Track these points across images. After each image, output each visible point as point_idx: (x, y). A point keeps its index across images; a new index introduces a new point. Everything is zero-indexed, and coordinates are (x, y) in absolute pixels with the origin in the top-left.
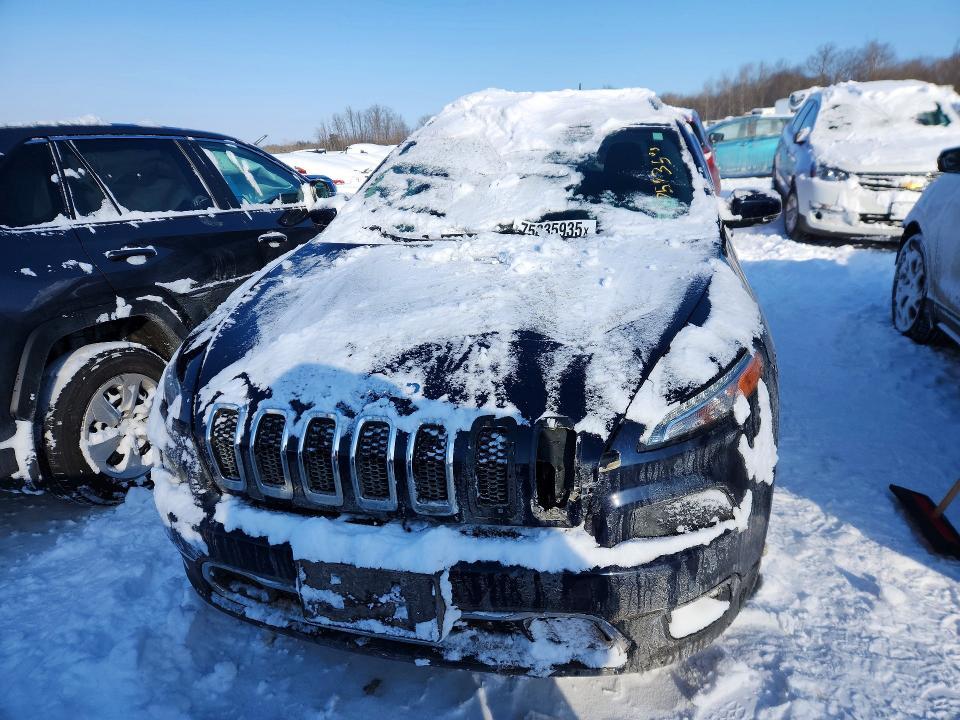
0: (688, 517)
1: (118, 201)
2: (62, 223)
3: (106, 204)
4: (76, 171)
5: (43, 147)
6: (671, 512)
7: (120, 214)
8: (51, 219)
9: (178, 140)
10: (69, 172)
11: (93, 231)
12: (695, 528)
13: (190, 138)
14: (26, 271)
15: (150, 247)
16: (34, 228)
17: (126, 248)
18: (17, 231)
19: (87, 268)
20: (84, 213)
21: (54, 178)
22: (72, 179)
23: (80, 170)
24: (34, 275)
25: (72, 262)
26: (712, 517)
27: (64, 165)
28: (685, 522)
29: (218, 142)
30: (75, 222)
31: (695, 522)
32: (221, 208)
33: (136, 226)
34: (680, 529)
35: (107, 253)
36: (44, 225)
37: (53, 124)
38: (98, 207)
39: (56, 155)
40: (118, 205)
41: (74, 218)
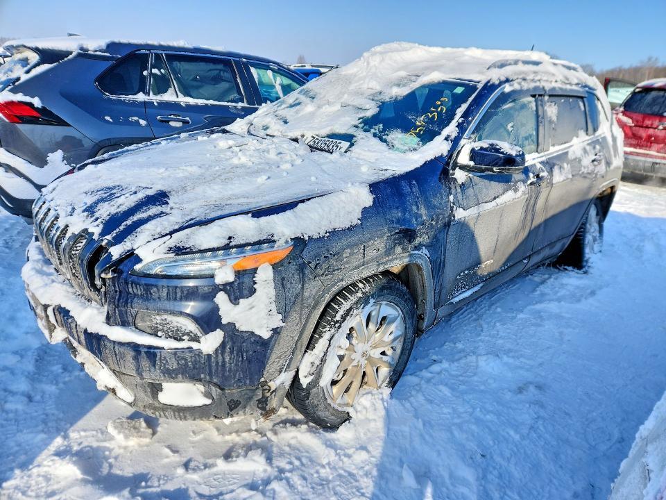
0: (165, 329)
1: (179, 90)
2: (141, 97)
3: (171, 90)
4: (159, 70)
5: (147, 55)
6: (155, 321)
7: (178, 97)
8: (135, 94)
9: (234, 60)
10: (155, 71)
11: (155, 104)
12: (169, 337)
13: (244, 60)
14: (108, 118)
15: (188, 119)
16: (123, 97)
17: (172, 116)
18: (113, 97)
19: (143, 122)
20: (155, 94)
21: (145, 73)
22: (155, 75)
23: (162, 71)
24: (111, 120)
25: (136, 118)
26: (184, 335)
27: (153, 67)
28: (162, 330)
29: (263, 64)
30: (148, 97)
31: (170, 334)
32: (248, 103)
33: (184, 105)
34: (160, 334)
35: (158, 117)
36: (130, 96)
37: (156, 43)
38: (165, 91)
39: (151, 60)
40: (178, 92)
41: (149, 96)
